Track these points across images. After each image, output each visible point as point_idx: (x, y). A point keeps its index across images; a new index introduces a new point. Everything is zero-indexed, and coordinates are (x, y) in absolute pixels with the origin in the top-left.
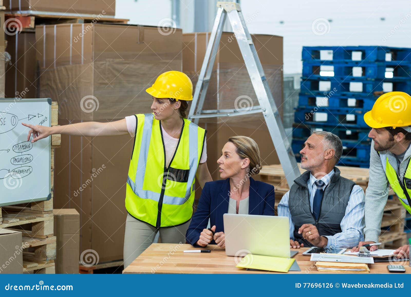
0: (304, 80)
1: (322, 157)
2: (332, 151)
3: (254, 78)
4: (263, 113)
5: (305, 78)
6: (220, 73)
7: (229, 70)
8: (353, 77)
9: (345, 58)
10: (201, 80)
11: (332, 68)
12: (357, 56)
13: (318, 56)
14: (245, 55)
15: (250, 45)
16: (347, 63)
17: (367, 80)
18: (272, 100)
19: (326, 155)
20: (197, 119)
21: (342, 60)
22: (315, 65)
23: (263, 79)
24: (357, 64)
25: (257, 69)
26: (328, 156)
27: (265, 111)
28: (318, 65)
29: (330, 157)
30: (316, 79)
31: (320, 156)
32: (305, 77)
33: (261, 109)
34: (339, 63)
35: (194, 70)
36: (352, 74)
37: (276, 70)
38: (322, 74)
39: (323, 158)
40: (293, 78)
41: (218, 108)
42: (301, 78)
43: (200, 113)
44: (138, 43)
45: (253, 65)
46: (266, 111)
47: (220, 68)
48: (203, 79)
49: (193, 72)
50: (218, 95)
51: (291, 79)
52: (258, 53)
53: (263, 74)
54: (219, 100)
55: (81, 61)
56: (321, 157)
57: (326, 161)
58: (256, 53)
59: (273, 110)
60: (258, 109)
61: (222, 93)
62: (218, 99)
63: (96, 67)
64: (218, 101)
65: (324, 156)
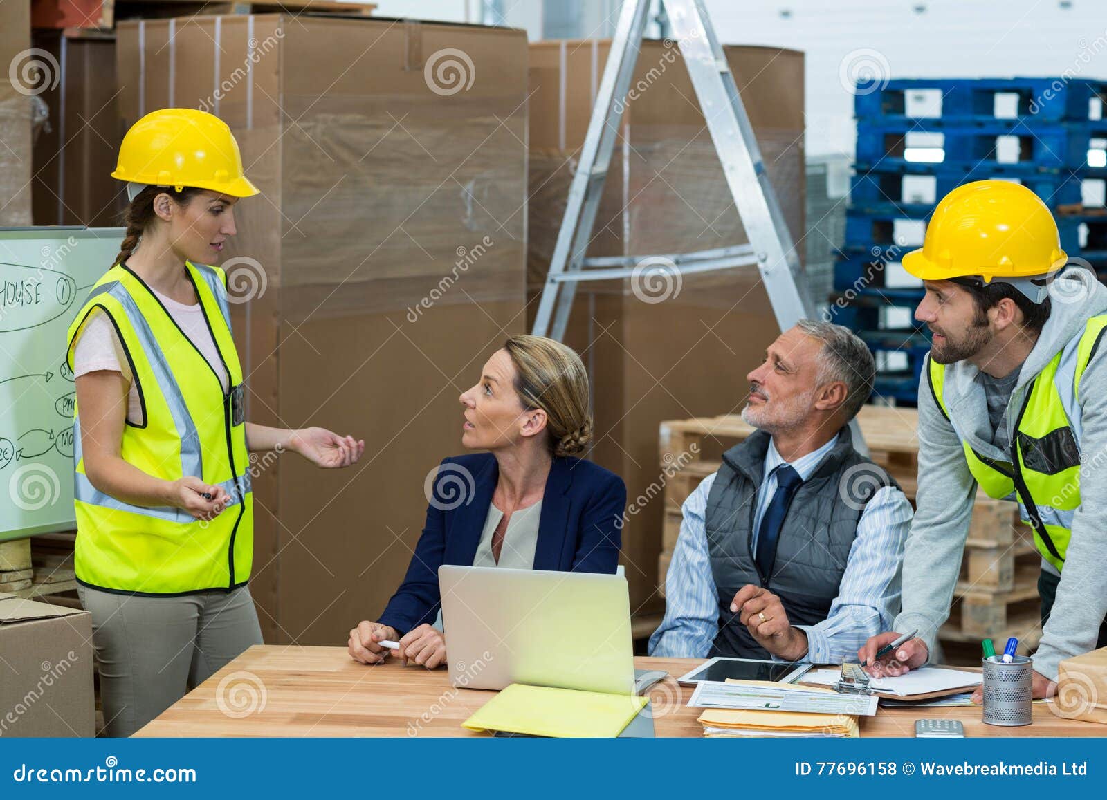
0: (860, 172)
1: (808, 402)
2: (838, 389)
3: (732, 168)
4: (761, 265)
5: (864, 167)
6: (631, 152)
7: (657, 146)
8: (998, 165)
9: (978, 113)
10: (585, 173)
11: (938, 138)
12: (1006, 106)
13: (900, 106)
14: (710, 103)
15: (722, 74)
16: (980, 125)
17: (1037, 171)
18: (784, 228)
19: (820, 398)
20: (571, 282)
21: (969, 117)
22: (890, 130)
23: (759, 169)
24: (1008, 127)
25: (742, 143)
26: (826, 401)
27: (764, 260)
28: (899, 130)
29: (831, 405)
30: (894, 169)
31: (804, 399)
32: (863, 163)
33: (751, 254)
34: (959, 125)
35: (557, 146)
36: (993, 156)
37: (786, 144)
38: (912, 155)
39: (812, 405)
40: (824, 166)
41: (626, 251)
42: (853, 166)
43: (579, 264)
44: (403, 69)
45: (730, 132)
46: (769, 261)
47: (632, 141)
48: (591, 170)
49: (554, 152)
50: (626, 217)
51: (820, 171)
52: (741, 94)
53: (758, 158)
54: (630, 229)
55: (245, 119)
56: (803, 401)
57: (819, 414)
58: (737, 95)
59: (787, 258)
60: (743, 255)
61: (637, 209)
62: (626, 226)
63: (290, 139)
64: (626, 232)
65: (815, 400)
